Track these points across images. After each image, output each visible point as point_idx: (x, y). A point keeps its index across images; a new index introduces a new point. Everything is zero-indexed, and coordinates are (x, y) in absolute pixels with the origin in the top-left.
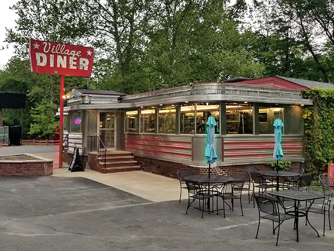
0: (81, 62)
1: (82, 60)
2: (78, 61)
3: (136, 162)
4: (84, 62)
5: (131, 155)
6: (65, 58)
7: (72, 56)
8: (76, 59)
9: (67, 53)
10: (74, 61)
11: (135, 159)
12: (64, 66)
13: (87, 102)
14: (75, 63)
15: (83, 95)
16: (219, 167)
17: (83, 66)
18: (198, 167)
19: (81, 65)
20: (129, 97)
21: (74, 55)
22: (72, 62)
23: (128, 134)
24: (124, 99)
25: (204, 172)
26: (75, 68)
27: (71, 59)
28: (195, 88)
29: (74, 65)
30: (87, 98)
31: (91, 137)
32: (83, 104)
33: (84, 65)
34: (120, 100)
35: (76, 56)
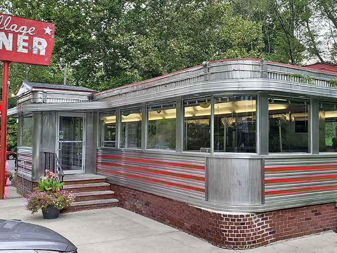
0: (35, 44)
1: (36, 40)
2: (30, 41)
3: (113, 192)
4: (40, 43)
5: (106, 180)
6: (11, 36)
7: (21, 34)
8: (27, 38)
9: (14, 29)
10: (24, 41)
11: (110, 188)
12: (9, 48)
13: (40, 101)
14: (26, 44)
15: (34, 90)
16: (257, 213)
17: (39, 50)
18: (217, 212)
19: (35, 47)
20: (104, 94)
21: (24, 32)
22: (21, 44)
23: (103, 150)
24: (98, 97)
25: (230, 224)
26: (26, 51)
27: (20, 38)
28: (211, 71)
29: (24, 47)
30: (40, 95)
31: (45, 153)
32: (35, 103)
33: (40, 47)
34: (91, 98)
35: (27, 34)
